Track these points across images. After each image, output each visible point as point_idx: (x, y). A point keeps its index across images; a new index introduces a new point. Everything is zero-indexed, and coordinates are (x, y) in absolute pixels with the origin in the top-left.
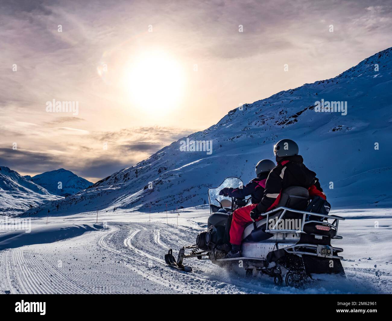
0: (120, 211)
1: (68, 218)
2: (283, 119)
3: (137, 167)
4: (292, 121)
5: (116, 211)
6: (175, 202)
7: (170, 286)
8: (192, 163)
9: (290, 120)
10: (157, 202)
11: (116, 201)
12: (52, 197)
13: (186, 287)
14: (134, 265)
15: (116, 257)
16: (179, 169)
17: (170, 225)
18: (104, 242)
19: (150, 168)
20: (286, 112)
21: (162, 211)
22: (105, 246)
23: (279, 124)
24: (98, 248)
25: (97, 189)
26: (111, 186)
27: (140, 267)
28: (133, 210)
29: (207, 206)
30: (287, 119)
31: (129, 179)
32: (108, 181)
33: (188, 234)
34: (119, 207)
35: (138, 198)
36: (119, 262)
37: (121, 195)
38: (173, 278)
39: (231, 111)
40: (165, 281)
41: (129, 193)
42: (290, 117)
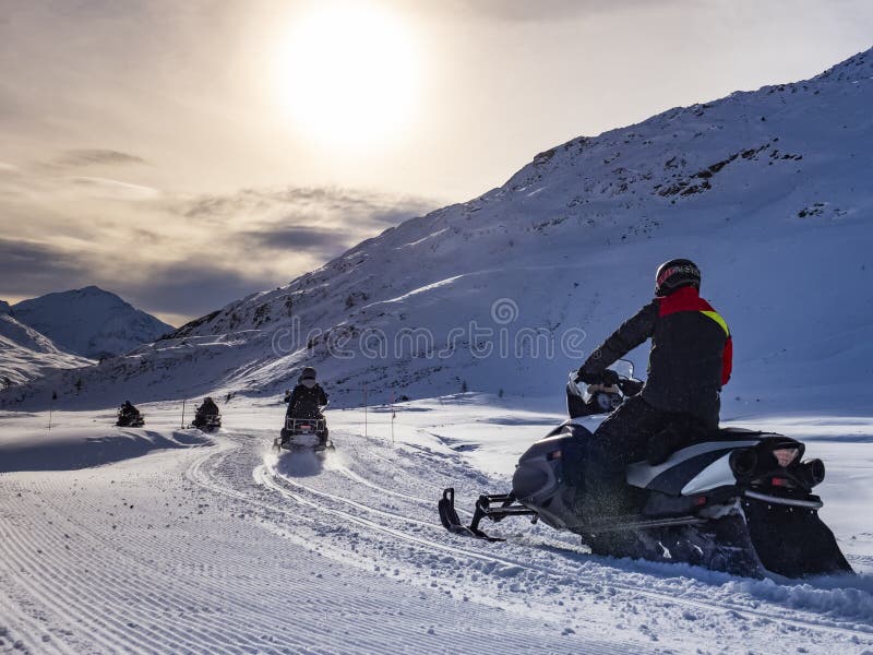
0: (242, 403)
1: (105, 416)
2: (674, 180)
3: (291, 288)
4: (696, 187)
5: (231, 400)
6: (386, 384)
7: (377, 569)
8: (436, 285)
9: (692, 184)
10: (339, 383)
11: (233, 376)
12: (65, 361)
13: (418, 573)
14: (282, 524)
15: (234, 506)
16: (400, 298)
17: (372, 441)
18: (200, 472)
19: (325, 294)
20: (683, 162)
21: (352, 407)
22: (205, 481)
23: (663, 194)
24: (188, 485)
25: (183, 343)
26: (222, 337)
27: (298, 530)
28: (277, 400)
29: (470, 396)
30: (684, 181)
31: (268, 319)
32: (214, 322)
33: (420, 462)
34: (242, 393)
35: (291, 370)
36: (243, 516)
37: (248, 362)
38: (385, 553)
39: (541, 155)
40: (365, 559)
41: (269, 357)
42: (692, 177)
